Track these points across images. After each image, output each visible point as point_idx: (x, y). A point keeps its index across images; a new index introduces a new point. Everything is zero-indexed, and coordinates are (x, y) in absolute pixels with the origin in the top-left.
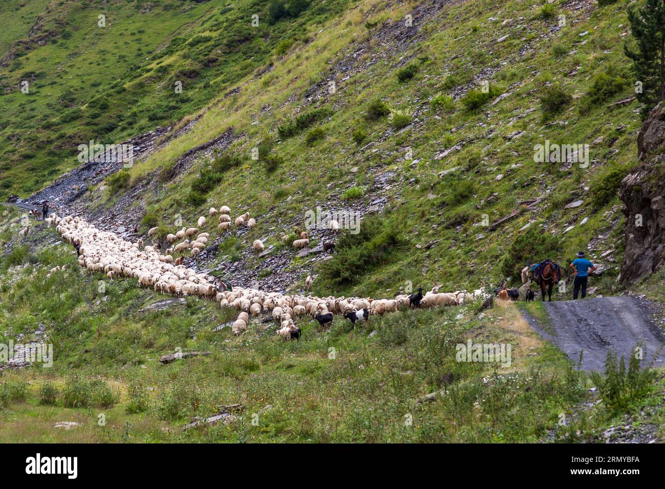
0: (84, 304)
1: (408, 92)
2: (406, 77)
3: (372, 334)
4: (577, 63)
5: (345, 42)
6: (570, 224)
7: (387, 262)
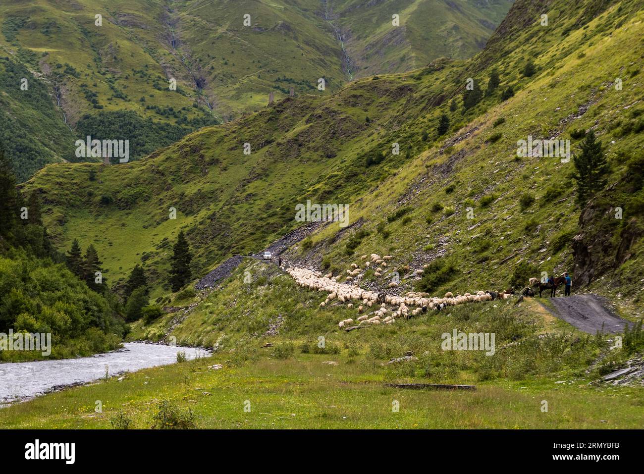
0: (301, 304)
1: (451, 198)
2: (449, 191)
3: (449, 315)
4: (535, 182)
5: (415, 175)
6: (542, 260)
7: (449, 280)
